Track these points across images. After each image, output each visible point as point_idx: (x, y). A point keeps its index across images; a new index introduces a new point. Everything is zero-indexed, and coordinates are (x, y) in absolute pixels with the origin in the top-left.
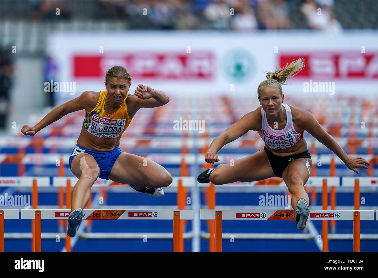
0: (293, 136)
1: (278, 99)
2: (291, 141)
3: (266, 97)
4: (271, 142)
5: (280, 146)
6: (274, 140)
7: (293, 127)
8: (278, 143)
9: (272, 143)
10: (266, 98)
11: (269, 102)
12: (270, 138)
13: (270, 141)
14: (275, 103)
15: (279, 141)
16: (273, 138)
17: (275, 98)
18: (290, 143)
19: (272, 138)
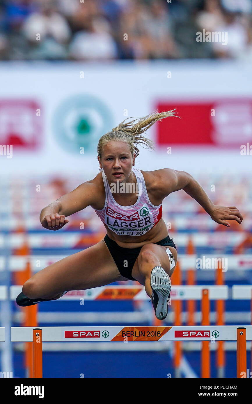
0: (150, 213)
1: (127, 160)
2: (147, 221)
3: (110, 154)
4: (118, 225)
5: (130, 230)
6: (122, 221)
7: (148, 200)
8: (129, 226)
9: (120, 225)
10: (110, 157)
11: (115, 162)
12: (117, 218)
13: (116, 224)
14: (124, 165)
15: (131, 222)
16: (122, 218)
17: (123, 157)
18: (146, 224)
19: (120, 219)
